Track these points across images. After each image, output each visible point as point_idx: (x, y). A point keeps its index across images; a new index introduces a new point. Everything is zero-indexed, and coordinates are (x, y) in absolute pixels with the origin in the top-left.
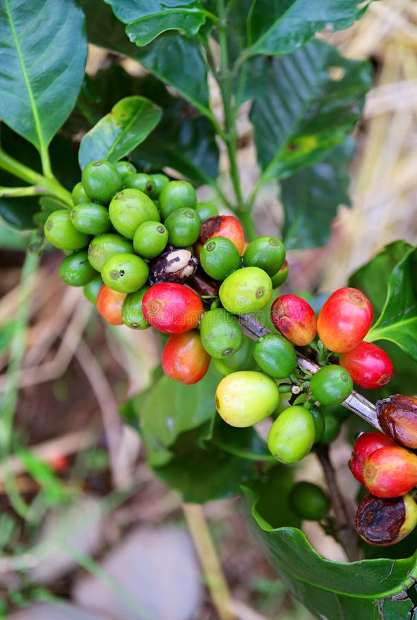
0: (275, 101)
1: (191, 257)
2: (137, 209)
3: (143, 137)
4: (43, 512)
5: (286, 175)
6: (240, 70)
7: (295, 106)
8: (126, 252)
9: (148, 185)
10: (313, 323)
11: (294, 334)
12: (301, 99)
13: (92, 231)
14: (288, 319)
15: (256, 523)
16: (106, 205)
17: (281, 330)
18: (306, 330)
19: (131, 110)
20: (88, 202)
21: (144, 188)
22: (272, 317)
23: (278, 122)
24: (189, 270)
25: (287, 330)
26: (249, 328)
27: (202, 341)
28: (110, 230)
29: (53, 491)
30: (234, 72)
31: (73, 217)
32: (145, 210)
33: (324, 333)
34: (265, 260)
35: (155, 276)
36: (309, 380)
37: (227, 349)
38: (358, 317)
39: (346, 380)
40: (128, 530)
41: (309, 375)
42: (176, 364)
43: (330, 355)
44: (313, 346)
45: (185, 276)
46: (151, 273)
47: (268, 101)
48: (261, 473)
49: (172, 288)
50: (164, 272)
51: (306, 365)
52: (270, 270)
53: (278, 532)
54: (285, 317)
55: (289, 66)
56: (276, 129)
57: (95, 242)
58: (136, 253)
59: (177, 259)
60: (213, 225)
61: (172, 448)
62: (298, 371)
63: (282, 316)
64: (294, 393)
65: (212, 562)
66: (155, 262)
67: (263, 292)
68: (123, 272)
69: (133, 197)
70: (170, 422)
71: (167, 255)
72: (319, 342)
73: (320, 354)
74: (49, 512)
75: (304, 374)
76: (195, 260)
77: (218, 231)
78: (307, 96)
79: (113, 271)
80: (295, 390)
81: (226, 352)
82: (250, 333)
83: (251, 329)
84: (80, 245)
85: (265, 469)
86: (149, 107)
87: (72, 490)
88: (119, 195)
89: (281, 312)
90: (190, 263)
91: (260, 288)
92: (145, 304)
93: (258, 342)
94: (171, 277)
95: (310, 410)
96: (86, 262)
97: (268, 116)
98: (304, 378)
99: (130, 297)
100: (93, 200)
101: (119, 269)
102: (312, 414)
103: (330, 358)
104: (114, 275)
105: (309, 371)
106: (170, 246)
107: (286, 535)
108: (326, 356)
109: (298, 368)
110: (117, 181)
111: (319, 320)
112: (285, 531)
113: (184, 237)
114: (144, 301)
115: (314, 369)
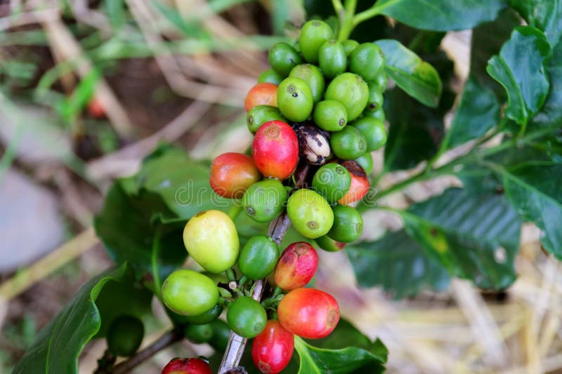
0: (466, 207)
1: (325, 157)
2: (353, 98)
3: (412, 93)
4: (48, 103)
5: (410, 232)
6: (485, 168)
7: (466, 226)
8: (313, 97)
9: (374, 105)
10: (299, 284)
11: (284, 269)
12: (473, 229)
13: (323, 63)
14: (296, 260)
15: (95, 284)
16: (349, 69)
17: (284, 256)
18: (291, 279)
19: (429, 79)
20: (346, 53)
21: (372, 101)
22: (293, 245)
23: (451, 213)
24: (313, 157)
25: (285, 261)
26: (277, 227)
27: (254, 185)
28: (328, 79)
29: (69, 108)
30: (482, 163)
31: (330, 42)
32: (354, 106)
33: (292, 296)
34: (342, 224)
35: (300, 128)
36: (245, 295)
37: (253, 209)
38: (316, 324)
39: (256, 329)
40: (51, 186)
41: (249, 294)
42: (227, 166)
43: (273, 309)
44: (277, 291)
45: (306, 156)
46: (301, 124)
47: (464, 201)
48: (142, 281)
49: (294, 144)
50: (305, 135)
51: (258, 290)
52: (334, 231)
53: (93, 308)
54: (297, 256)
55: (496, 212)
56: (445, 213)
57: (314, 68)
58: (315, 105)
59: (320, 144)
60: (358, 171)
61: (143, 191)
62: (250, 282)
63: (297, 253)
64: (230, 285)
65: (41, 272)
66: (311, 124)
67: (315, 228)
68: (297, 95)
69: (362, 92)
70: (166, 184)
71: (320, 134)
72: (282, 295)
73: (272, 300)
74: (49, 109)
75: (249, 290)
76: (323, 161)
77: (354, 176)
78: (477, 234)
79: (295, 87)
80: (233, 285)
81: (251, 209)
82: (272, 230)
83: (276, 229)
84: (307, 56)
85: (147, 284)
86: (436, 93)
87: (75, 125)
88: (360, 79)
89: (301, 251)
90: (320, 157)
91: (317, 224)
92: (273, 123)
93: (267, 237)
94: (303, 143)
95: (218, 304)
96: (294, 65)
97: (453, 204)
98: (246, 291)
99: (276, 110)
100: (349, 58)
101: (298, 92)
102: (214, 308)
103: (270, 310)
104: (291, 89)
105: (253, 294)
106: (330, 136)
107: (91, 316)
108: (271, 306)
109: (253, 283)
110: (371, 75)
111: (303, 289)
112: (95, 313)
113: (341, 145)
114: (276, 122)
115: (257, 297)
